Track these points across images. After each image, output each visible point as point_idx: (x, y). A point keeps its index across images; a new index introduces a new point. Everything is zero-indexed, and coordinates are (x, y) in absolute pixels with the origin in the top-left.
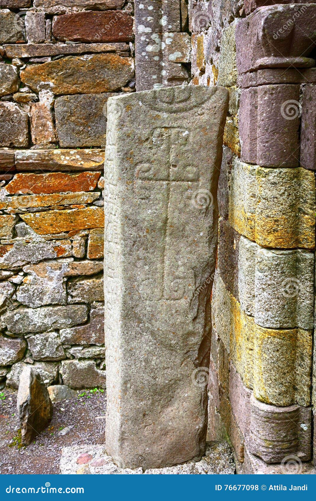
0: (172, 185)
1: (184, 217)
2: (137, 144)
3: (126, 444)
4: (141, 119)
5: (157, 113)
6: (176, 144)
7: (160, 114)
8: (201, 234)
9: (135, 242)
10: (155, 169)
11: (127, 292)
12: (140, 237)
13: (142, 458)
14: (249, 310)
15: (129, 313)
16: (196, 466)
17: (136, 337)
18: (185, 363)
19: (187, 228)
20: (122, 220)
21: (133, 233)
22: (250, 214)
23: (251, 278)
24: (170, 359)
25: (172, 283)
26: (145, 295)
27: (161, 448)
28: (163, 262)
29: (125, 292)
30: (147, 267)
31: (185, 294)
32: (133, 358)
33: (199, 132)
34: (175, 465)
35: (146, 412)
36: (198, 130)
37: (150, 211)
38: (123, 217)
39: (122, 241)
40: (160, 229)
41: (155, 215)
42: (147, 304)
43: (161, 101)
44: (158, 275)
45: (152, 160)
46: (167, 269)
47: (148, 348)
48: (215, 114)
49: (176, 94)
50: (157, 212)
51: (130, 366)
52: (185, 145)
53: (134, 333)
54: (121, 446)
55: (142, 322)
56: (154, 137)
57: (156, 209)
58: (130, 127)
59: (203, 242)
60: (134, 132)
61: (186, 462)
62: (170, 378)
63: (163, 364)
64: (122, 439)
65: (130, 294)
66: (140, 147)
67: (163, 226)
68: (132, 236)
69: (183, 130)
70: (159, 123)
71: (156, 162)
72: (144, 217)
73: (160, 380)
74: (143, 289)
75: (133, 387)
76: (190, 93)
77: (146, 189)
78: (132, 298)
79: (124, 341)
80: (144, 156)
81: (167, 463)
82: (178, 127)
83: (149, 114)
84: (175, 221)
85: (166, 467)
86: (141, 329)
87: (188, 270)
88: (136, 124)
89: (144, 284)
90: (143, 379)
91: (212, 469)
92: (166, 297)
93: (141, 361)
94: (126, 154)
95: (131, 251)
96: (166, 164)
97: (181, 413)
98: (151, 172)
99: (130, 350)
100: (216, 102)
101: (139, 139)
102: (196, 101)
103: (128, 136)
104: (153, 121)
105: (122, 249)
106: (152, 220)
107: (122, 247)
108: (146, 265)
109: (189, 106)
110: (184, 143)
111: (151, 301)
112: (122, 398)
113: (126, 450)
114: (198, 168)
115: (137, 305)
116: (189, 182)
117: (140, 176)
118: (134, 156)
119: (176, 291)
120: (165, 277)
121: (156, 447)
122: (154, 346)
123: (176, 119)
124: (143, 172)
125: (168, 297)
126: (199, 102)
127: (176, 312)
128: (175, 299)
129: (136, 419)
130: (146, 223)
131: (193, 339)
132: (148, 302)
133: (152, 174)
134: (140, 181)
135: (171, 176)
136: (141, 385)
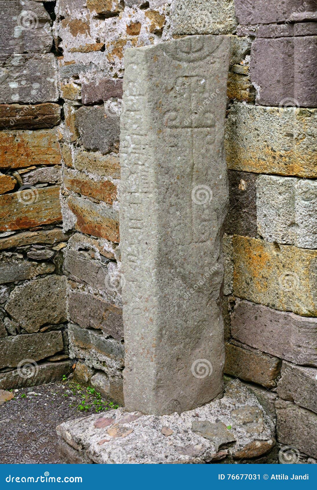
0: (194, 131)
1: (206, 161)
2: (164, 94)
3: (161, 392)
4: (166, 69)
5: (178, 63)
6: (196, 92)
7: (180, 63)
8: (221, 177)
9: (167, 189)
10: (181, 117)
11: (162, 239)
12: (172, 184)
13: (176, 403)
14: (284, 240)
15: (163, 260)
16: (222, 402)
17: (168, 283)
18: (210, 303)
19: (209, 172)
20: (155, 169)
21: (166, 181)
22: (284, 152)
23: (287, 210)
24: (198, 301)
25: (200, 226)
26: (178, 240)
27: (193, 390)
28: (191, 206)
29: (161, 239)
30: (178, 213)
31: (211, 236)
32: (167, 304)
33: (214, 80)
34: (204, 404)
35: (179, 356)
36: (213, 78)
37: (180, 158)
38: (156, 166)
39: (156, 190)
40: (189, 174)
41: (184, 161)
42: (180, 248)
43: (181, 51)
44: (188, 219)
45: (178, 108)
46: (195, 213)
47: (179, 293)
48: (224, 62)
49: (193, 44)
50: (186, 158)
51: (166, 312)
52: (203, 93)
53: (167, 280)
54: (156, 395)
55: (174, 267)
56: (178, 86)
57: (185, 156)
58: (158, 77)
59: (222, 185)
60: (162, 82)
61: (212, 400)
62: (198, 319)
63: (192, 307)
64: (157, 388)
65: (164, 240)
66: (167, 96)
67: (191, 171)
68: (164, 183)
69: (201, 79)
70: (180, 73)
71: (181, 110)
72: (175, 164)
73: (190, 323)
74: (176, 235)
75: (167, 333)
76: (204, 42)
77: (174, 136)
78: (166, 245)
79: (159, 288)
80: (171, 105)
81: (198, 403)
82: (196, 76)
83: (172, 64)
84: (200, 166)
85: (197, 408)
86: (173, 275)
87: (212, 212)
88: (162, 74)
89: (177, 230)
90: (176, 324)
91: (237, 401)
92: (195, 240)
93: (174, 306)
94: (156, 103)
95: (164, 198)
96: (189, 111)
97: (208, 352)
98: (178, 120)
99: (165, 297)
100: (224, 51)
101: (166, 88)
102: (208, 51)
103: (157, 86)
104: (176, 71)
105: (156, 197)
106: (182, 167)
107: (156, 196)
108: (177, 211)
109: (203, 55)
110: (202, 90)
111: (183, 245)
112: (157, 346)
113: (162, 398)
114: (214, 114)
115: (171, 251)
116: (208, 128)
117: (169, 125)
118: (163, 105)
119: (203, 234)
120: (193, 221)
121: (188, 389)
122: (184, 290)
123: (194, 68)
124: (171, 120)
125: (197, 241)
126: (211, 51)
127: (204, 254)
128: (203, 242)
129: (170, 365)
130: (177, 170)
131: (217, 278)
132: (180, 247)
133: (179, 122)
134: (169, 130)
135: (193, 123)
136: (175, 330)
